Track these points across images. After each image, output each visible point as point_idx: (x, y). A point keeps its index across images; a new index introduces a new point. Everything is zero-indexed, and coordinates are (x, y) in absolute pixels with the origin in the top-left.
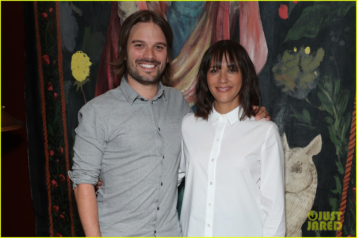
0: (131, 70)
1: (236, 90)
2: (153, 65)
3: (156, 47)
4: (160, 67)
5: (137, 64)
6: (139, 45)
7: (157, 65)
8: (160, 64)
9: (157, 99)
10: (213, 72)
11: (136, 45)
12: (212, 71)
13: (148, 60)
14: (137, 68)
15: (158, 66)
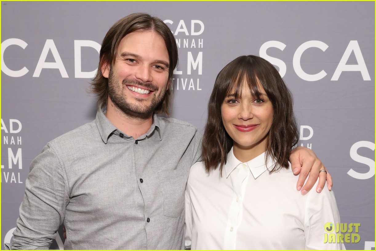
0: (115, 93)
1: (264, 129)
2: (147, 90)
3: (154, 67)
4: (157, 94)
5: (125, 86)
6: (132, 60)
7: (153, 91)
8: (158, 90)
9: (145, 139)
10: (231, 102)
11: (127, 59)
12: (229, 101)
13: (141, 82)
14: (124, 91)
15: (154, 93)
